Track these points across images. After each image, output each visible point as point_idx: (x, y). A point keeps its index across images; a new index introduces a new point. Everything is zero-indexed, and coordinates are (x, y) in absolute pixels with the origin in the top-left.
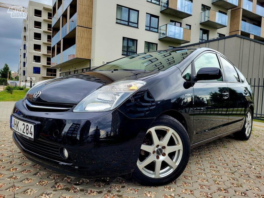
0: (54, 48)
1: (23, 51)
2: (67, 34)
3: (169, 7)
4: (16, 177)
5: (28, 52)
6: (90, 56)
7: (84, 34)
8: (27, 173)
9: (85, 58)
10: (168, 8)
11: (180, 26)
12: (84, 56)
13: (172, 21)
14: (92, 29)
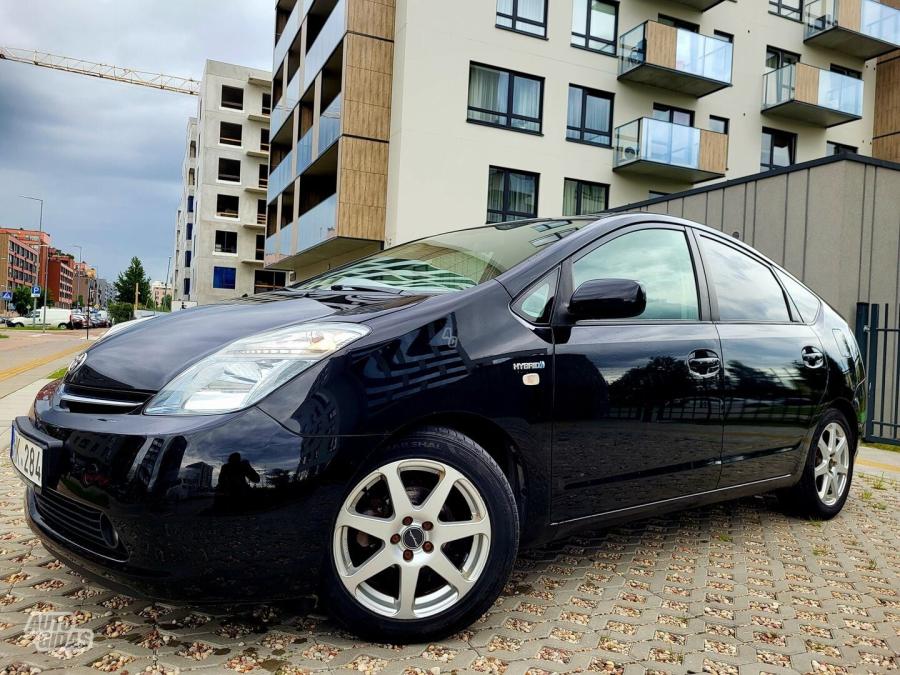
0: (273, 207)
1: (185, 218)
2: (314, 159)
3: (647, 61)
4: (14, 598)
5: (201, 220)
6: (382, 229)
7: (363, 158)
8: (49, 589)
9: (365, 237)
10: (643, 65)
11: (688, 122)
12: (362, 230)
13: (658, 107)
14: (387, 142)
